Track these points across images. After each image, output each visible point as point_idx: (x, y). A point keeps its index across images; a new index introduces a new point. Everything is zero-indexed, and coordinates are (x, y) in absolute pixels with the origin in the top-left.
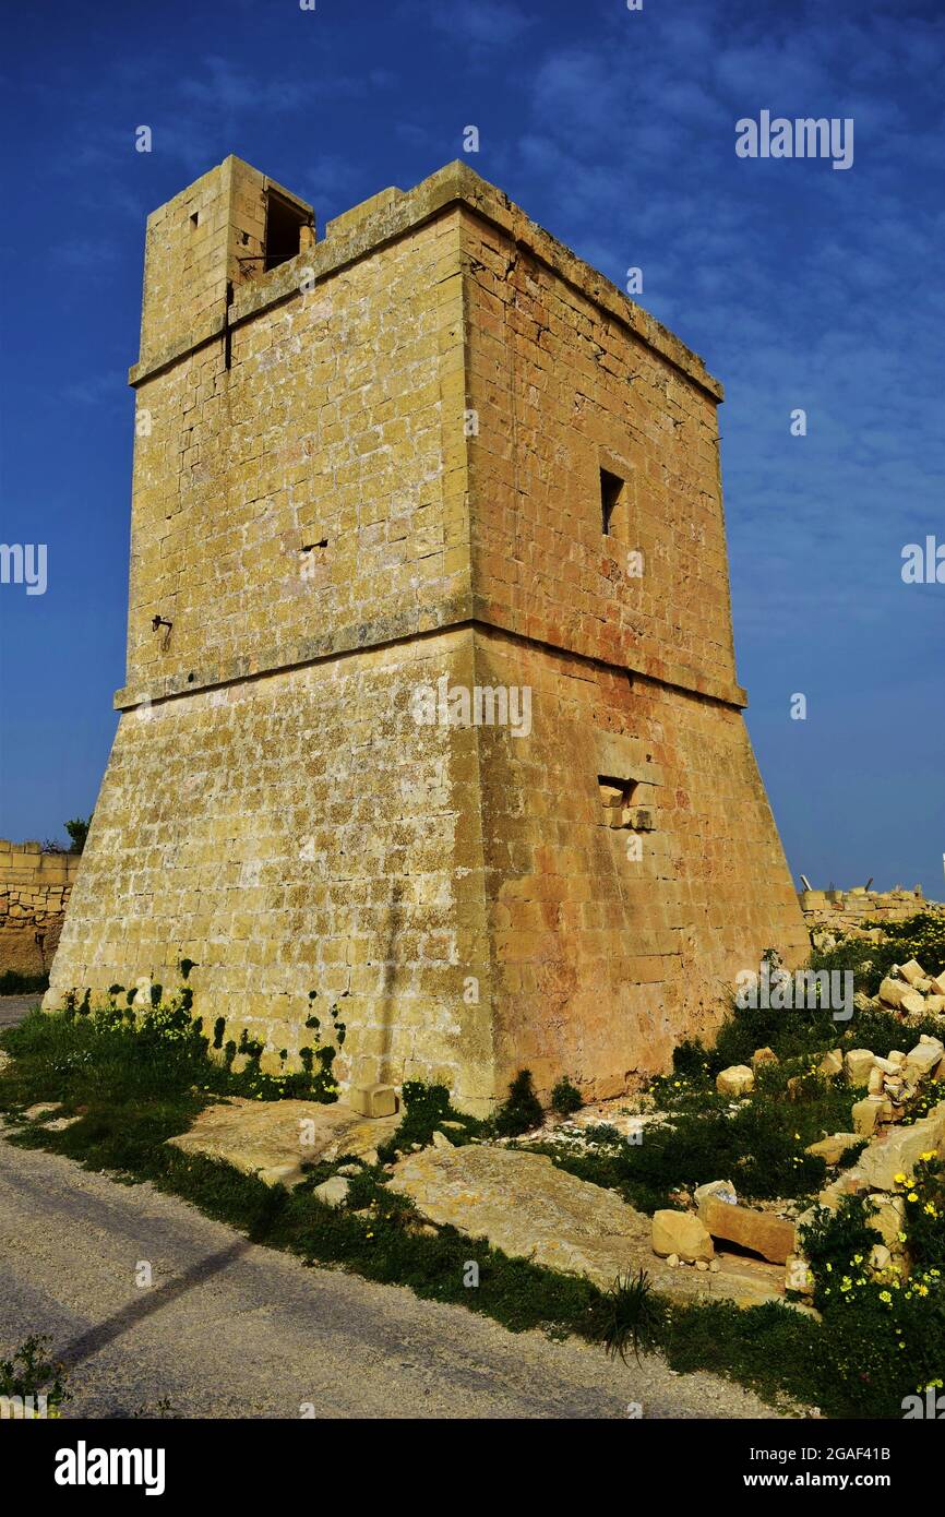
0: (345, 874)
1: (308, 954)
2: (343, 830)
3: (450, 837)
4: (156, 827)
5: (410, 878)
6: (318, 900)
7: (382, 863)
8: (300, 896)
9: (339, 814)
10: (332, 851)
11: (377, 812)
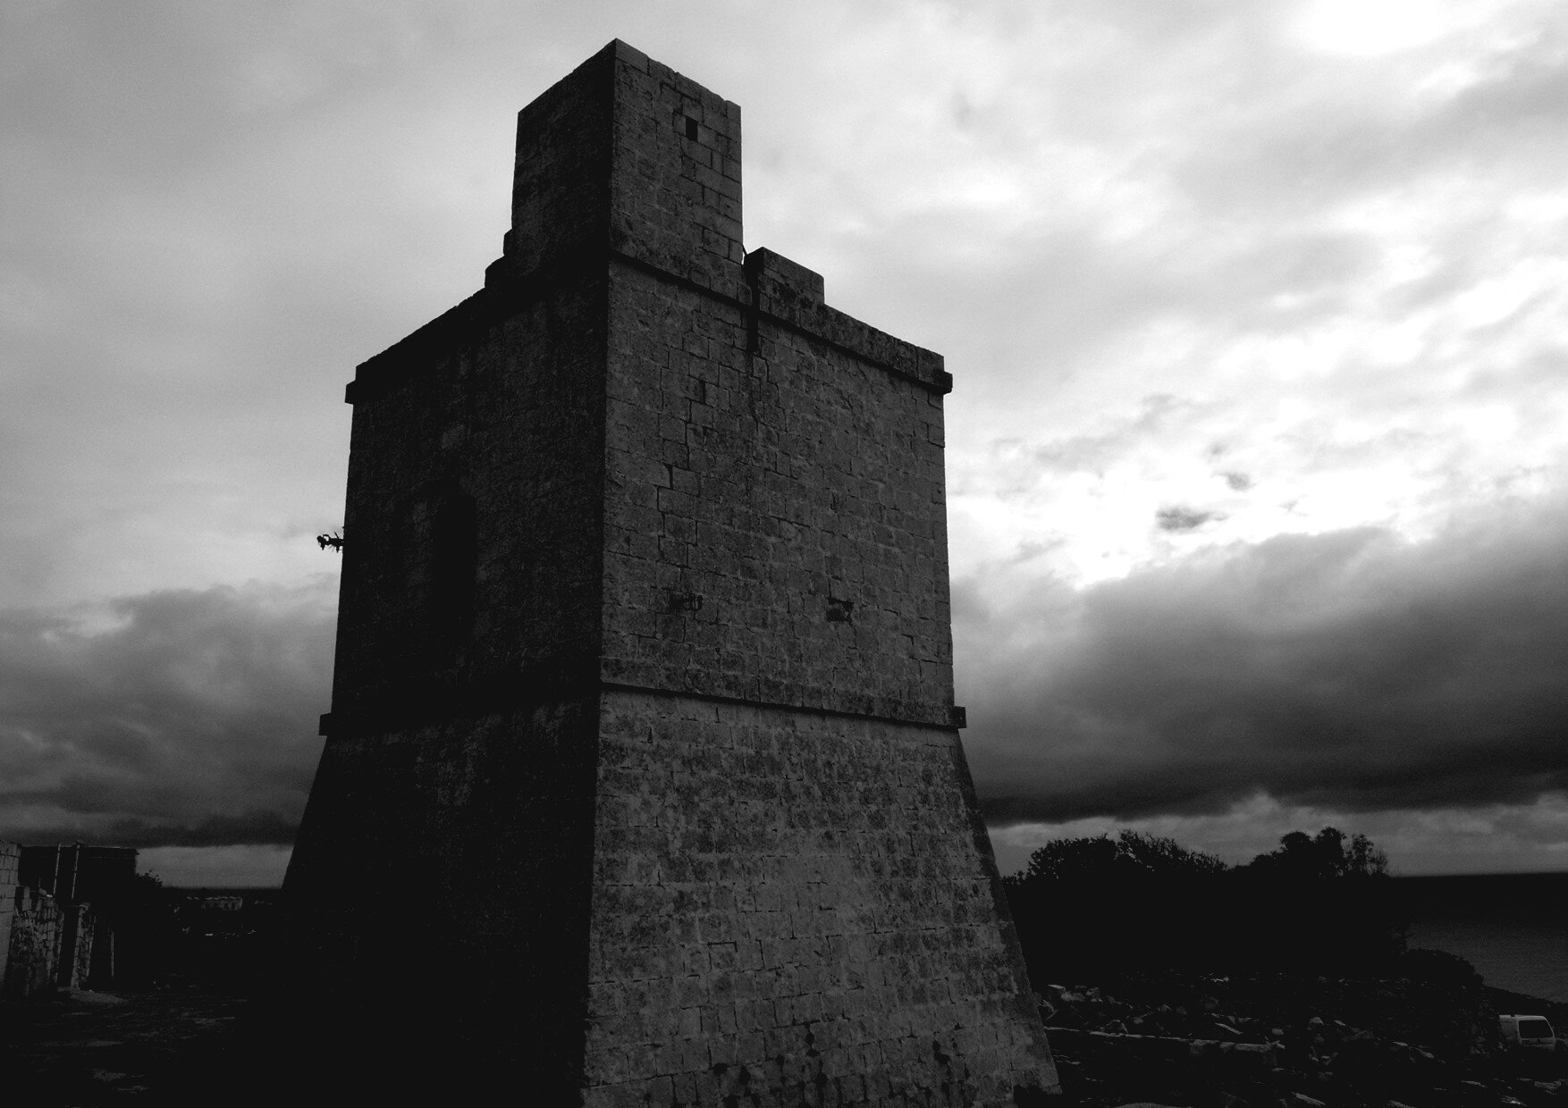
0: (929, 924)
1: (920, 996)
2: (917, 883)
3: (988, 896)
4: (712, 857)
5: (974, 928)
6: (914, 947)
7: (952, 914)
8: (898, 942)
9: (910, 871)
10: (913, 902)
11: (938, 871)
